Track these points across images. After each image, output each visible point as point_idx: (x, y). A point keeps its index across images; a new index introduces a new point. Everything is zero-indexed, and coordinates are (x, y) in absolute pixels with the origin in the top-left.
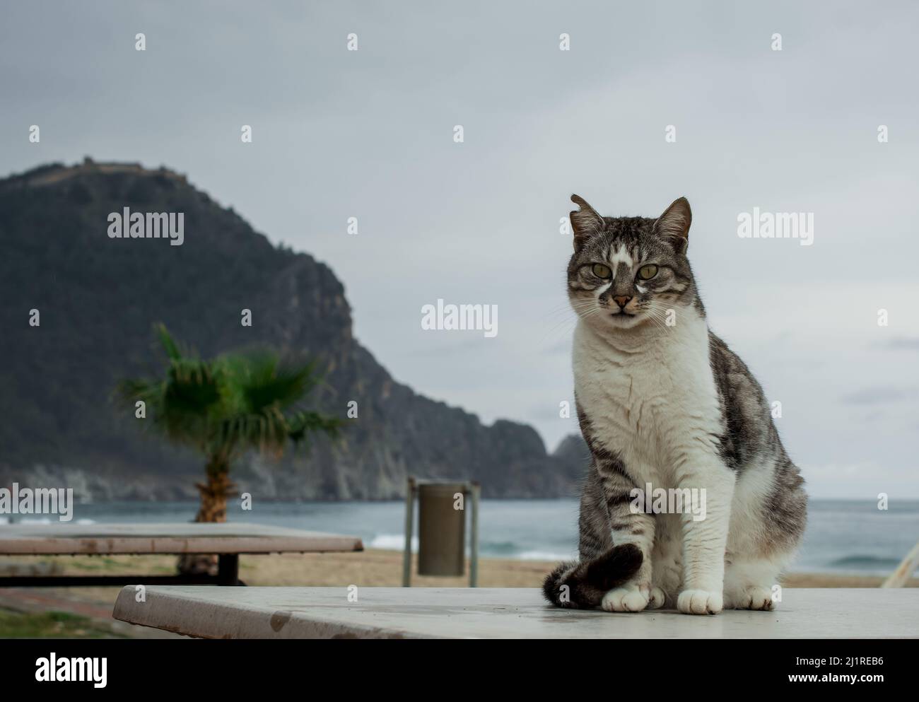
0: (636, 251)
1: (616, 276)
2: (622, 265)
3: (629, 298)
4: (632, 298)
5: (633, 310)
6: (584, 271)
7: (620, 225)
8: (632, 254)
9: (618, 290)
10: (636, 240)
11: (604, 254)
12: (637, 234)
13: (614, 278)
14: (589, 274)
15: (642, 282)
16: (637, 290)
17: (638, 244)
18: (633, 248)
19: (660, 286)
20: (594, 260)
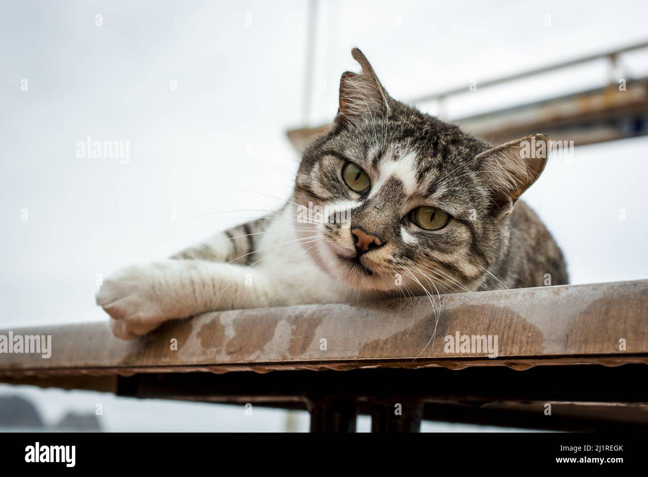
0: (430, 177)
1: (376, 196)
2: (395, 184)
3: (378, 242)
4: (384, 244)
5: (379, 265)
6: (328, 161)
7: (421, 123)
8: (421, 177)
9: (366, 220)
10: (439, 157)
11: (372, 152)
12: (446, 152)
13: (370, 197)
14: (334, 172)
15: (415, 228)
16: (398, 235)
17: (440, 167)
18: (427, 169)
19: (443, 251)
20: (350, 153)
